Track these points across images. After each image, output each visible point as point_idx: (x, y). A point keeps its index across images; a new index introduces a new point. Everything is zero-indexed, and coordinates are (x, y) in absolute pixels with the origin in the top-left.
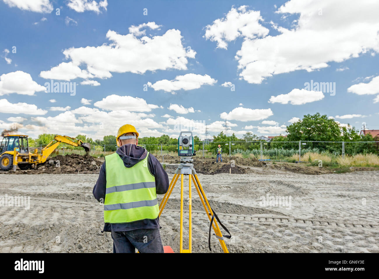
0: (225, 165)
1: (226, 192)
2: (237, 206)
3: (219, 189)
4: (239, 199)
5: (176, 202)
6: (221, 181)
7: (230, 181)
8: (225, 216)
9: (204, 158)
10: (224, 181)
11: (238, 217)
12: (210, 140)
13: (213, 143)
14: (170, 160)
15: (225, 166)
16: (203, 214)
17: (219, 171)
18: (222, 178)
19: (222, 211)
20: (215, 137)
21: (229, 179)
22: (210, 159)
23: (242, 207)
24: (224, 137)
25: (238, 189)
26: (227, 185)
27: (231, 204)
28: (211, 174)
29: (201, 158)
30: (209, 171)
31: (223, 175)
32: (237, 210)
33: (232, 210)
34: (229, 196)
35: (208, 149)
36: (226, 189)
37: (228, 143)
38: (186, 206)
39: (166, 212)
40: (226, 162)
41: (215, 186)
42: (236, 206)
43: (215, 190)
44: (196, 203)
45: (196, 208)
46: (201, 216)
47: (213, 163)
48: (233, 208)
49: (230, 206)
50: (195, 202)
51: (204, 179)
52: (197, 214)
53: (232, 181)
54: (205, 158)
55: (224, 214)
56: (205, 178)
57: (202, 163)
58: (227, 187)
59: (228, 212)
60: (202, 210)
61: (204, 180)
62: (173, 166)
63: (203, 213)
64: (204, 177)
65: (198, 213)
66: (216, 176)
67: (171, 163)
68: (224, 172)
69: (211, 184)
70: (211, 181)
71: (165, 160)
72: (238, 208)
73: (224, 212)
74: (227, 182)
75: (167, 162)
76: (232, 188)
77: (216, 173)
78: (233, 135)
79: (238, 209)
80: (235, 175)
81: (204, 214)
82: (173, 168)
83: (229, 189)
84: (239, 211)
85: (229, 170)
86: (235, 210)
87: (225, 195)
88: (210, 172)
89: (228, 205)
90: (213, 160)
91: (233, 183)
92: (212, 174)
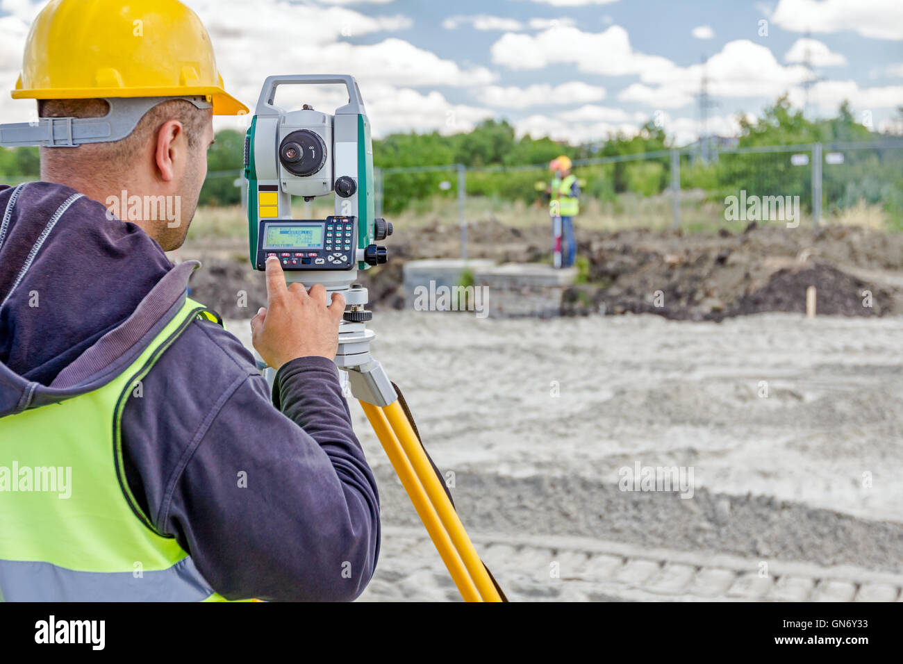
0: (782, 272)
1: (776, 420)
2: (817, 518)
3: (738, 404)
4: (844, 463)
5: (476, 491)
6: (755, 358)
7: (805, 359)
8: (740, 573)
9: (679, 234)
10: (773, 358)
11: (817, 582)
12: (722, 140)
13: (732, 157)
14: (500, 249)
15: (786, 278)
16: (616, 562)
17: (749, 305)
18: (761, 341)
19: (730, 545)
20: (744, 124)
21: (801, 344)
22: (710, 237)
23: (847, 523)
24: (793, 124)
25: (842, 406)
26: (780, 385)
27: (785, 506)
28: (707, 318)
29: (663, 235)
30: (697, 303)
31: (773, 322)
32: (818, 541)
33: (789, 541)
34: (789, 445)
35: (707, 187)
36: (775, 403)
37: (809, 154)
38: (527, 514)
39: (412, 541)
40: (793, 254)
41: (716, 390)
42: (813, 515)
43: (715, 408)
44: (585, 494)
45: (582, 526)
46: (603, 572)
47: (721, 260)
48: (796, 526)
49: (774, 517)
50: (579, 491)
51: (666, 346)
52: (582, 557)
53: (818, 359)
54: (686, 232)
55: (739, 563)
56: (672, 340)
57: (662, 262)
58: (781, 394)
59: (764, 550)
60: (615, 536)
61: (666, 355)
62: (512, 279)
63: (618, 556)
64: (670, 334)
65: (589, 555)
66: (733, 327)
67: (506, 259)
68: (777, 305)
69: (698, 375)
70: (704, 358)
71: (478, 248)
72: (825, 530)
73: (742, 547)
74: (788, 364)
75: (483, 256)
76: (809, 397)
77: (733, 315)
78: (844, 109)
79: (822, 536)
80: (837, 322)
81: (625, 560)
82: (512, 289)
83: (792, 403)
84: (829, 545)
85: (803, 299)
86: (805, 542)
87: (765, 443)
88: (706, 307)
89: (765, 511)
90: (726, 242)
91: (819, 368)
92: (716, 316)
